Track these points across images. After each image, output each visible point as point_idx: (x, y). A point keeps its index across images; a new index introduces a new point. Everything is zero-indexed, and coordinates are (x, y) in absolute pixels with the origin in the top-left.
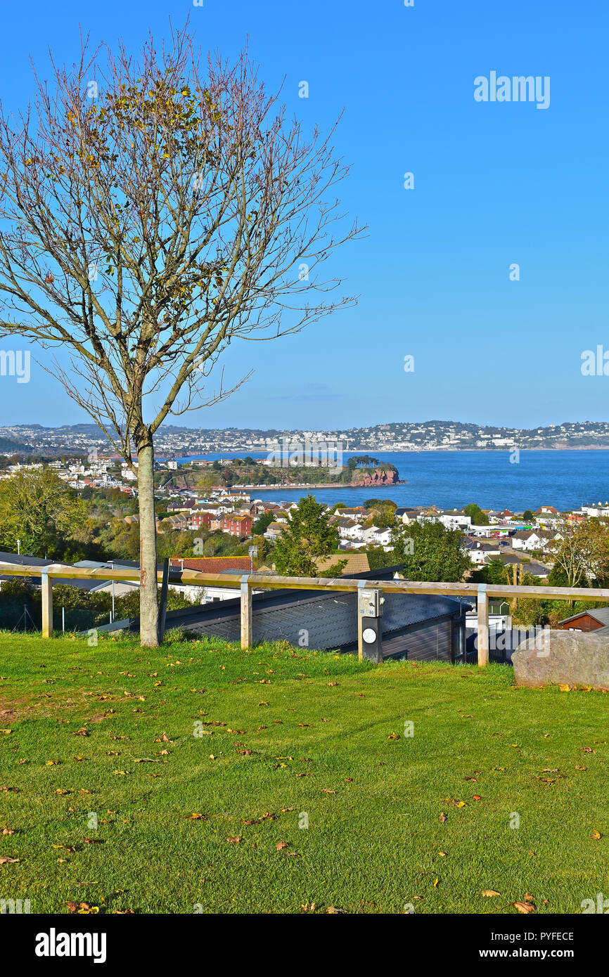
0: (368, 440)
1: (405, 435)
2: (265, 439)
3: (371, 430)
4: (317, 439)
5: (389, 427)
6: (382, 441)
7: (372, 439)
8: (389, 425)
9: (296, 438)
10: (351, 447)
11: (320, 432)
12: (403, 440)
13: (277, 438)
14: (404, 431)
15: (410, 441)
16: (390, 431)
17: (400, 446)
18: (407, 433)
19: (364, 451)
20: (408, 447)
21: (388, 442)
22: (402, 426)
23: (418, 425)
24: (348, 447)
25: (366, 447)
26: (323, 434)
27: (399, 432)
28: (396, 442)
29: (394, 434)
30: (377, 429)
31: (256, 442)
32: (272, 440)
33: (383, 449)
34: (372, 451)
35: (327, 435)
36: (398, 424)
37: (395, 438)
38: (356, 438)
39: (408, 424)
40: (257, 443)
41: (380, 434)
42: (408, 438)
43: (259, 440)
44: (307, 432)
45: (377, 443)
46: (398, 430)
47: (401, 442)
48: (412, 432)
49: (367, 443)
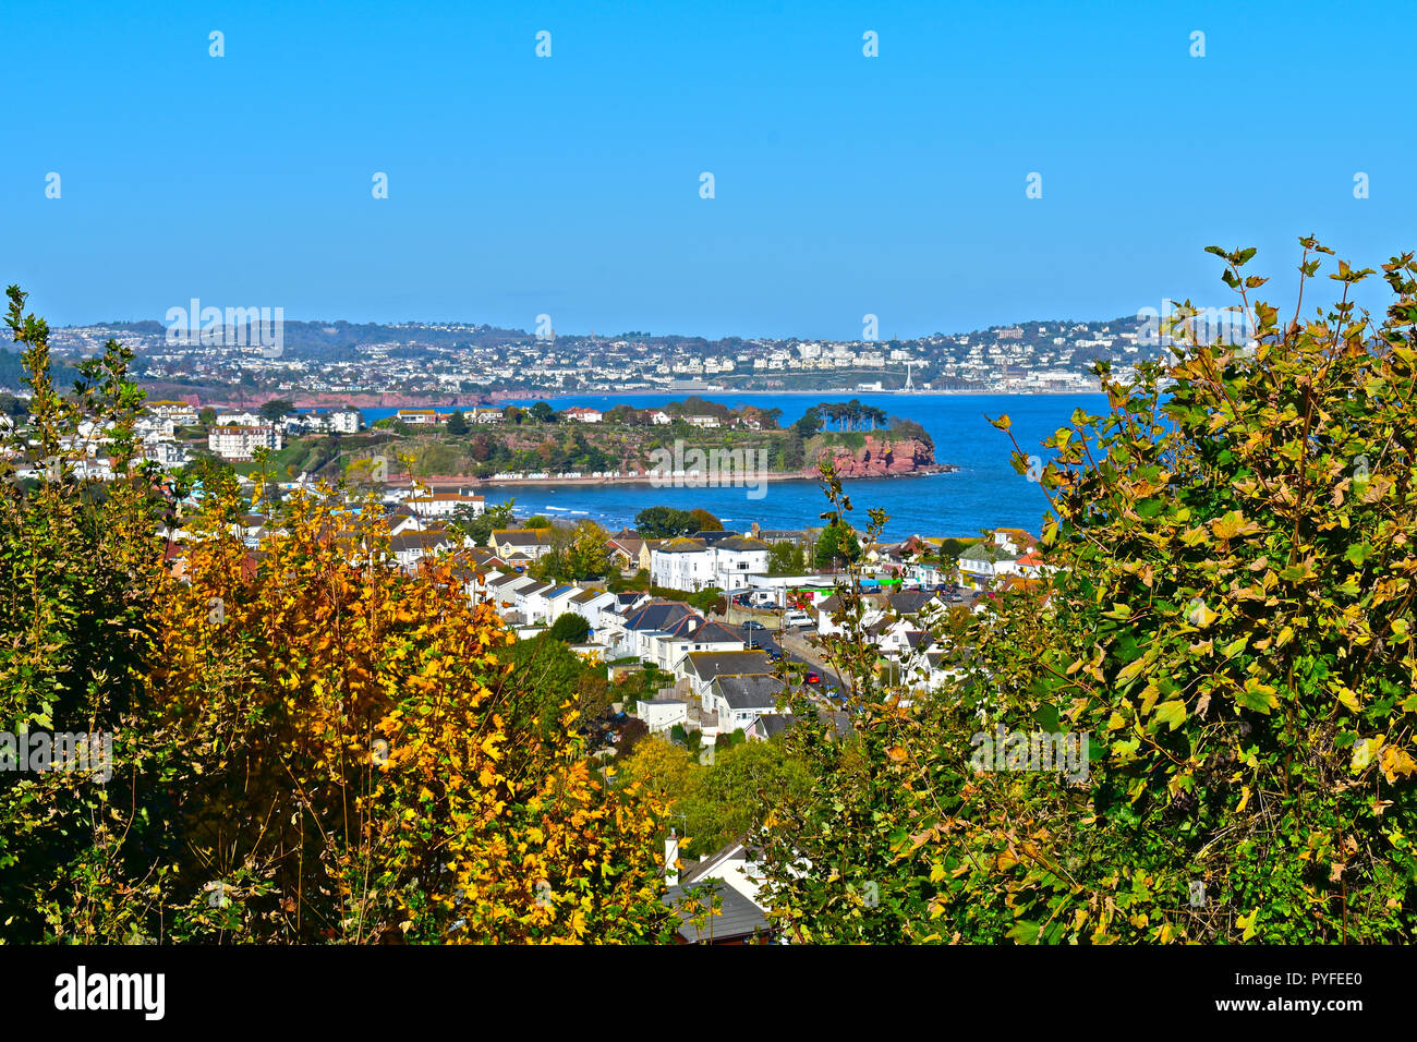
0: (963, 365)
1: (1058, 351)
2: (703, 360)
3: (975, 339)
4: (833, 360)
5: (1021, 332)
6: (998, 368)
7: (975, 361)
8: (1022, 326)
9: (781, 357)
10: (918, 383)
11: (842, 344)
12: (1052, 366)
13: (734, 358)
14: (1058, 341)
15: (1069, 368)
16: (1022, 342)
17: (1040, 381)
18: (1064, 347)
19: (948, 392)
20: (1063, 383)
21: (1015, 369)
22: (1053, 328)
23: (1094, 327)
24: (909, 382)
25: (955, 383)
26: (851, 349)
27: (1043, 346)
28: (1034, 369)
29: (1030, 349)
30: (988, 337)
31: (680, 368)
32: (719, 363)
33: (1000, 388)
34: (968, 392)
35: (858, 351)
36: (1043, 324)
37: (1034, 360)
38: (934, 359)
39: (1070, 325)
40: (684, 369)
41: (995, 350)
42: (1065, 359)
43: (687, 362)
44: (807, 342)
45: (987, 372)
46: (1039, 339)
47: (1045, 369)
48: (1077, 343)
49: (960, 372)
